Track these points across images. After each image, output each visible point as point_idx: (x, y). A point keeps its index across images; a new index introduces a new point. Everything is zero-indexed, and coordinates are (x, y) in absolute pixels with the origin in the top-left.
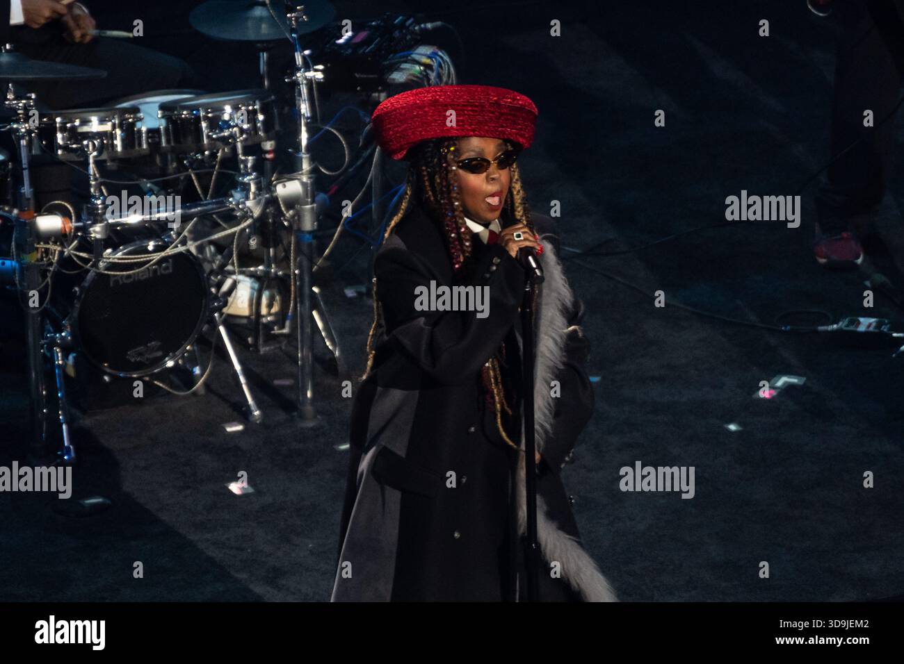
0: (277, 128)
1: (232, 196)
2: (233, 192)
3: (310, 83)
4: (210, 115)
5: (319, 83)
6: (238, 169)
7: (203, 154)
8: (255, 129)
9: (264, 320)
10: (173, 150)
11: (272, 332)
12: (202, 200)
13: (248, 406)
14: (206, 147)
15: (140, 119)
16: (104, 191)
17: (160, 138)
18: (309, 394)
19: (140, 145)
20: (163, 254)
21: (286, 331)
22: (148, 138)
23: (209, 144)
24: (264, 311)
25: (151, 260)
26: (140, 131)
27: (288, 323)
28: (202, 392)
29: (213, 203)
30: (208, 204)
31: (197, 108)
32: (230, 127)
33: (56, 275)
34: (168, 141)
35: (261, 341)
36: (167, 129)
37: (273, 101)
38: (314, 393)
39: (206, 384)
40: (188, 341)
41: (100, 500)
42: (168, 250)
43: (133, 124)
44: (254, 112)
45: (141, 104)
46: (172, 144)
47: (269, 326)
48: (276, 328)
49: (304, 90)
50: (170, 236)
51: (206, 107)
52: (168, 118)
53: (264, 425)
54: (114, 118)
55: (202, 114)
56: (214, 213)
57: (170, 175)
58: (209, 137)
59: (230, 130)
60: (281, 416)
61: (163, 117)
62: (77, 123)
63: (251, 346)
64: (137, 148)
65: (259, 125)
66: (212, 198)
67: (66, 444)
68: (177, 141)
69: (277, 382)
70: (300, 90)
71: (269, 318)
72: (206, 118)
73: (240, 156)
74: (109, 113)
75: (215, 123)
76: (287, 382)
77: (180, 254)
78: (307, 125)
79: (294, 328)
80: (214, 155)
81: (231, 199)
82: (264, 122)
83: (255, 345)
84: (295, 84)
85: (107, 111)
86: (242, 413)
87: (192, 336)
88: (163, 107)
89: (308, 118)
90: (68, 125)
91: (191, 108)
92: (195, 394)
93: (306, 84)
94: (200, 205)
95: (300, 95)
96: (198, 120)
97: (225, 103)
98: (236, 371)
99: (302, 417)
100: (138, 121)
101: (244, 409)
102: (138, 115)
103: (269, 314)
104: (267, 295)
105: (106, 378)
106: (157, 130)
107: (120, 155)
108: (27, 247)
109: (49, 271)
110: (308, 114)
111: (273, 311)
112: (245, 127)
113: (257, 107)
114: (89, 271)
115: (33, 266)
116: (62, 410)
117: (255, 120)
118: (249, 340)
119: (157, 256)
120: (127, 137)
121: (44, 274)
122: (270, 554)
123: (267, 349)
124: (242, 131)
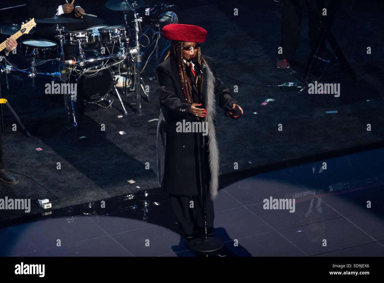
0: (130, 35)
1: (118, 53)
2: (118, 52)
3: (138, 22)
4: (112, 32)
5: (141, 22)
6: (120, 46)
7: (110, 42)
8: (124, 35)
9: (127, 87)
10: (102, 42)
13: (124, 111)
15: (93, 33)
16: (83, 53)
17: (98, 38)
18: (140, 107)
19: (93, 40)
20: (100, 70)
21: (134, 90)
22: (95, 38)
23: (111, 40)
24: (127, 84)
25: (97, 72)
26: (93, 36)
27: (134, 88)
28: (111, 107)
29: (114, 55)
30: (112, 56)
31: (108, 30)
32: (117, 35)
33: (71, 76)
34: (100, 39)
35: (127, 93)
36: (100, 36)
37: (128, 28)
38: (141, 107)
39: (112, 105)
40: (107, 93)
41: (84, 137)
42: (101, 69)
43: (91, 35)
44: (124, 30)
45: (93, 29)
46: (102, 40)
47: (129, 89)
48: (131, 89)
50: (101, 65)
51: (111, 29)
52: (100, 33)
53: (128, 116)
54: (86, 33)
55: (110, 31)
56: (113, 58)
57: (101, 48)
58: (111, 38)
60: (133, 113)
62: (76, 35)
65: (125, 34)
66: (113, 54)
67: (75, 122)
69: (131, 104)
70: (136, 24)
71: (129, 86)
72: (111, 32)
73: (120, 43)
74: (84, 32)
75: (113, 34)
76: (134, 104)
77: (104, 69)
78: (138, 34)
79: (136, 89)
80: (113, 43)
82: (126, 33)
83: (125, 94)
86: (122, 112)
88: (99, 30)
89: (138, 32)
90: (73, 35)
91: (106, 30)
92: (109, 107)
94: (110, 56)
95: (136, 26)
96: (108, 33)
97: (116, 28)
98: (120, 101)
99: (138, 113)
102: (92, 32)
103: (129, 85)
104: (128, 80)
105: (85, 104)
106: (97, 36)
107: (87, 43)
108: (63, 69)
109: (69, 75)
110: (138, 31)
111: (130, 84)
112: (121, 35)
113: (124, 29)
114: (80, 75)
115: (65, 74)
116: (74, 113)
117: (124, 33)
118: (124, 92)
119: (98, 70)
120: (89, 38)
121: (68, 76)
122: (131, 151)
123: (129, 95)
124: (120, 36)
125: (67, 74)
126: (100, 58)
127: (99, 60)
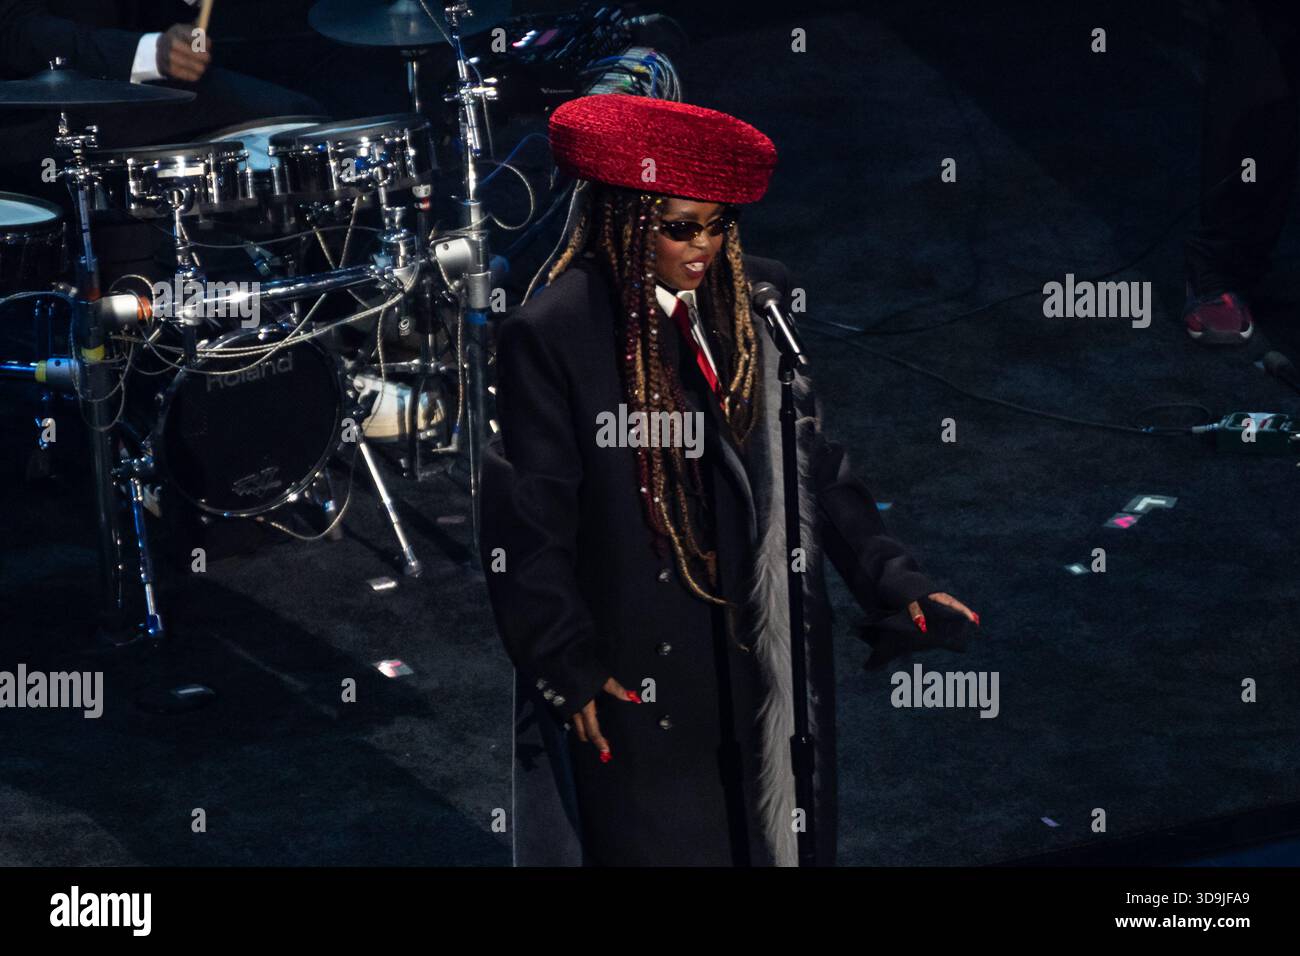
0: (435, 166)
1: (374, 262)
2: (375, 257)
3: (478, 102)
4: (341, 150)
5: (490, 103)
6: (383, 225)
7: (332, 204)
8: (404, 169)
9: (422, 436)
10: (291, 201)
11: (434, 450)
12: (331, 270)
13: (403, 554)
14: (336, 194)
15: (244, 158)
16: (196, 259)
17: (272, 183)
19: (245, 194)
20: (280, 344)
21: (452, 448)
22: (255, 184)
23: (340, 191)
24: (421, 423)
25: (267, 352)
26: (243, 175)
27: (455, 437)
28: (338, 535)
29: (352, 273)
30: (339, 275)
31: (322, 140)
32: (369, 166)
33: (133, 378)
34: (283, 188)
35: (418, 465)
36: (281, 171)
37: (427, 130)
39: (342, 523)
40: (317, 466)
41: (201, 689)
42: (287, 339)
43: (234, 166)
44: (403, 144)
45: (244, 137)
46: (289, 192)
47: (429, 443)
48: (439, 445)
49: (471, 112)
50: (288, 320)
51: (335, 139)
52: (281, 156)
53: (427, 578)
54: (207, 158)
55: (330, 148)
56: (349, 287)
57: (285, 236)
58: (339, 180)
59: (370, 170)
60: (450, 567)
61: (275, 155)
62: (156, 166)
63: (404, 470)
64: (240, 198)
65: (409, 162)
66: (347, 265)
67: (151, 611)
68: (295, 187)
69: (441, 520)
70: (465, 113)
71: (429, 433)
72: (335, 155)
73: (384, 206)
74: (199, 151)
76: (457, 520)
77: (303, 344)
78: (475, 161)
79: (463, 444)
80: (347, 206)
81: (372, 267)
82: (416, 159)
83: (411, 469)
84: (458, 105)
85: (195, 147)
86: (393, 563)
87: (322, 458)
88: (275, 141)
89: (477, 151)
90: (145, 169)
91: (314, 142)
92: (328, 538)
93: (473, 105)
94: (330, 276)
95: (465, 120)
96: (324, 157)
97: (361, 133)
98: (384, 505)
100: (241, 161)
101: (397, 558)
102: (242, 152)
103: (429, 427)
104: (424, 399)
105: (204, 519)
106: (268, 173)
107: (217, 209)
108: (91, 340)
109: (122, 372)
110: (477, 146)
111: (434, 422)
112: (389, 165)
113: (406, 137)
114: (177, 370)
115: (101, 365)
116: (144, 565)
117: (403, 157)
118: (402, 461)
119: (272, 348)
120: (226, 183)
121: (114, 379)
122: (438, 760)
123: (427, 474)
124: (386, 172)
125: (113, 365)
126: (280, 286)
127: (276, 297)
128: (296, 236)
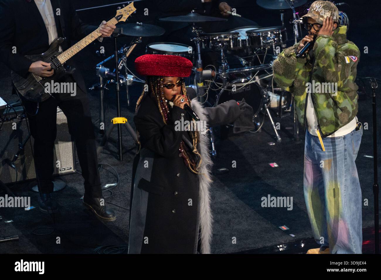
0: (287, 40)
1: (271, 63)
2: (271, 62)
3: (298, 24)
4: (264, 35)
5: (301, 24)
6: (274, 54)
7: (261, 48)
8: (279, 40)
9: (283, 107)
10: (250, 47)
11: (285, 111)
12: (260, 64)
13: (277, 137)
14: (262, 46)
15: (239, 37)
16: (227, 61)
17: (246, 43)
18: (298, 133)
19: (239, 45)
20: (247, 83)
21: (290, 110)
22: (242, 43)
23: (263, 45)
24: (282, 104)
25: (243, 86)
26: (239, 40)
27: (290, 108)
28: (260, 131)
29: (264, 66)
30: (262, 65)
31: (259, 32)
32: (270, 39)
33: (210, 91)
34: (249, 44)
35: (281, 114)
36: (248, 40)
37: (285, 30)
38: (299, 132)
39: (262, 128)
41: (225, 169)
42: (249, 82)
43: (237, 38)
44: (279, 34)
45: (239, 31)
46: (250, 45)
47: (285, 109)
48: (287, 109)
49: (296, 26)
50: (250, 77)
51: (262, 32)
52: (249, 36)
53: (282, 142)
54: (230, 36)
55: (261, 34)
56: (265, 69)
57: (249, 56)
58: (263, 42)
59: (271, 40)
60: (288, 140)
61: (247, 36)
62: (217, 38)
63: (278, 116)
64: (238, 47)
65: (281, 38)
66: (264, 64)
67: (213, 149)
68: (252, 44)
69: (286, 128)
70: (295, 26)
71: (284, 106)
72: (262, 36)
73: (274, 49)
74: (228, 34)
75: (265, 38)
76: (290, 128)
77: (253, 83)
78: (297, 38)
79: (292, 109)
80: (264, 49)
81: (271, 64)
82: (282, 37)
83: (280, 116)
84: (293, 24)
85: (227, 33)
86: (275, 139)
87: (257, 112)
88: (247, 32)
89: (298, 36)
90: (214, 38)
91: (257, 33)
92: (258, 132)
93: (297, 24)
94: (260, 66)
95: (295, 28)
96: (259, 36)
97: (269, 31)
98: (272, 124)
99: (295, 140)
100: (238, 37)
101: (275, 137)
102: (239, 35)
103: (284, 105)
104: (283, 99)
105: (227, 127)
106: (245, 40)
107: (232, 49)
108: (200, 81)
109: (207, 89)
110: (298, 35)
111: (285, 104)
112: (276, 39)
113: (280, 32)
114: (221, 89)
115: (202, 87)
116: (212, 138)
117: (279, 37)
118: (277, 113)
119: (245, 84)
120: (235, 42)
121: (205, 91)
122: (284, 188)
123: (284, 116)
124: (275, 41)
125: (205, 87)
126: (247, 69)
127: (246, 71)
128: (251, 56)
